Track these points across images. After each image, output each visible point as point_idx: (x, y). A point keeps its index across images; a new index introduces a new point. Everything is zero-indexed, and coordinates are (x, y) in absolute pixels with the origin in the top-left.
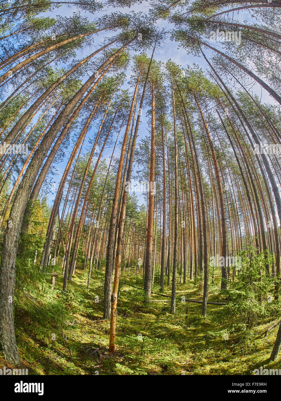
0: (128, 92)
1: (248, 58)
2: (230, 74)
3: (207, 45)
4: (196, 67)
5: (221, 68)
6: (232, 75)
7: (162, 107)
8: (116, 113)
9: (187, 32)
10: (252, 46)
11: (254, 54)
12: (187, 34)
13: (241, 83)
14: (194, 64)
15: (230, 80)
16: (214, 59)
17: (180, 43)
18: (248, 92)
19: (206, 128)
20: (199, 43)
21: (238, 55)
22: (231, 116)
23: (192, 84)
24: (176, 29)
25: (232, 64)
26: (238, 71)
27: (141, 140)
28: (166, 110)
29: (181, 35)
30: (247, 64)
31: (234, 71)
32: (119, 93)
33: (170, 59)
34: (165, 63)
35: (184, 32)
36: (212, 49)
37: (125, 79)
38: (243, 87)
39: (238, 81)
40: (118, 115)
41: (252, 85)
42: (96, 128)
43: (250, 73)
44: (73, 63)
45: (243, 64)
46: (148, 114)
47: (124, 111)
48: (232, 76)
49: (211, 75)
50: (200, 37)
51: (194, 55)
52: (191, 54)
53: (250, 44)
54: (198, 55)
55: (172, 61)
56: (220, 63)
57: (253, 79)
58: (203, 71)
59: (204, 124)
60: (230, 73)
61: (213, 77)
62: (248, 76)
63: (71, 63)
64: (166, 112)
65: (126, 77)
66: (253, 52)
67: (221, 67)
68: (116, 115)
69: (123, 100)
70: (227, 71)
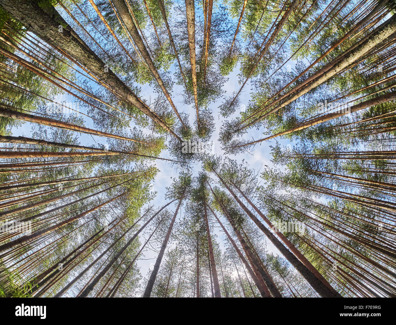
0: (127, 126)
1: (177, 242)
2: (155, 228)
3: (179, 206)
4: (153, 194)
5: (159, 219)
6: (156, 230)
7: (108, 160)
8: (107, 113)
9: (190, 187)
10: (192, 244)
11: (184, 247)
12: (188, 186)
13: (151, 239)
14: (156, 193)
15: (150, 229)
16: (167, 212)
17: (178, 180)
18: (145, 247)
19: (95, 208)
20: (180, 198)
21: (177, 233)
22: (112, 232)
23: (135, 192)
24: (192, 177)
25: (167, 229)
26: (161, 235)
27: (77, 137)
28: (105, 165)
29: (186, 181)
30: (172, 242)
31: (159, 232)
32: (127, 118)
33: (160, 171)
34: (156, 166)
35: (190, 185)
36: (176, 211)
37: (141, 127)
38: (147, 242)
39: (151, 236)
40: (104, 115)
41: (154, 250)
42: (98, 89)
43: (164, 246)
44: (171, 83)
45: (170, 239)
46: (101, 145)
47: (108, 121)
48: (154, 230)
49: (149, 210)
50: (186, 198)
51: (167, 194)
52: (168, 191)
53: (193, 243)
54: (166, 197)
55: (158, 173)
56: (164, 217)
57: (160, 249)
58: (150, 201)
59: (99, 206)
60: (157, 228)
61: (147, 212)
62: (160, 245)
63: (172, 81)
64: (104, 164)
65: (143, 127)
66: (186, 246)
67: (161, 219)
68: (106, 113)
69: (119, 121)
70: (157, 225)
